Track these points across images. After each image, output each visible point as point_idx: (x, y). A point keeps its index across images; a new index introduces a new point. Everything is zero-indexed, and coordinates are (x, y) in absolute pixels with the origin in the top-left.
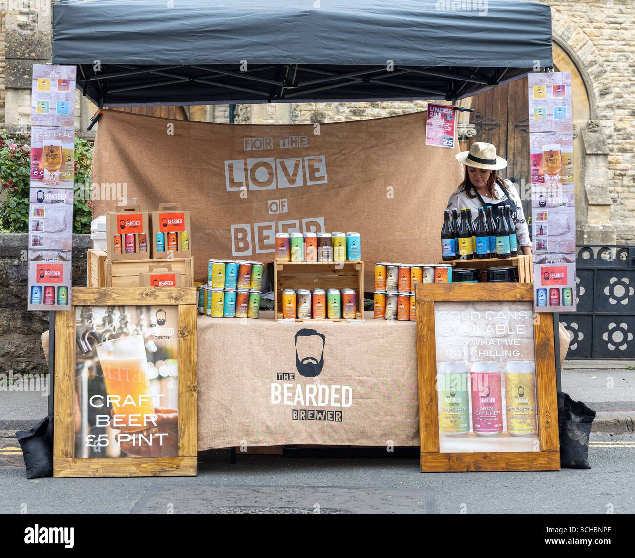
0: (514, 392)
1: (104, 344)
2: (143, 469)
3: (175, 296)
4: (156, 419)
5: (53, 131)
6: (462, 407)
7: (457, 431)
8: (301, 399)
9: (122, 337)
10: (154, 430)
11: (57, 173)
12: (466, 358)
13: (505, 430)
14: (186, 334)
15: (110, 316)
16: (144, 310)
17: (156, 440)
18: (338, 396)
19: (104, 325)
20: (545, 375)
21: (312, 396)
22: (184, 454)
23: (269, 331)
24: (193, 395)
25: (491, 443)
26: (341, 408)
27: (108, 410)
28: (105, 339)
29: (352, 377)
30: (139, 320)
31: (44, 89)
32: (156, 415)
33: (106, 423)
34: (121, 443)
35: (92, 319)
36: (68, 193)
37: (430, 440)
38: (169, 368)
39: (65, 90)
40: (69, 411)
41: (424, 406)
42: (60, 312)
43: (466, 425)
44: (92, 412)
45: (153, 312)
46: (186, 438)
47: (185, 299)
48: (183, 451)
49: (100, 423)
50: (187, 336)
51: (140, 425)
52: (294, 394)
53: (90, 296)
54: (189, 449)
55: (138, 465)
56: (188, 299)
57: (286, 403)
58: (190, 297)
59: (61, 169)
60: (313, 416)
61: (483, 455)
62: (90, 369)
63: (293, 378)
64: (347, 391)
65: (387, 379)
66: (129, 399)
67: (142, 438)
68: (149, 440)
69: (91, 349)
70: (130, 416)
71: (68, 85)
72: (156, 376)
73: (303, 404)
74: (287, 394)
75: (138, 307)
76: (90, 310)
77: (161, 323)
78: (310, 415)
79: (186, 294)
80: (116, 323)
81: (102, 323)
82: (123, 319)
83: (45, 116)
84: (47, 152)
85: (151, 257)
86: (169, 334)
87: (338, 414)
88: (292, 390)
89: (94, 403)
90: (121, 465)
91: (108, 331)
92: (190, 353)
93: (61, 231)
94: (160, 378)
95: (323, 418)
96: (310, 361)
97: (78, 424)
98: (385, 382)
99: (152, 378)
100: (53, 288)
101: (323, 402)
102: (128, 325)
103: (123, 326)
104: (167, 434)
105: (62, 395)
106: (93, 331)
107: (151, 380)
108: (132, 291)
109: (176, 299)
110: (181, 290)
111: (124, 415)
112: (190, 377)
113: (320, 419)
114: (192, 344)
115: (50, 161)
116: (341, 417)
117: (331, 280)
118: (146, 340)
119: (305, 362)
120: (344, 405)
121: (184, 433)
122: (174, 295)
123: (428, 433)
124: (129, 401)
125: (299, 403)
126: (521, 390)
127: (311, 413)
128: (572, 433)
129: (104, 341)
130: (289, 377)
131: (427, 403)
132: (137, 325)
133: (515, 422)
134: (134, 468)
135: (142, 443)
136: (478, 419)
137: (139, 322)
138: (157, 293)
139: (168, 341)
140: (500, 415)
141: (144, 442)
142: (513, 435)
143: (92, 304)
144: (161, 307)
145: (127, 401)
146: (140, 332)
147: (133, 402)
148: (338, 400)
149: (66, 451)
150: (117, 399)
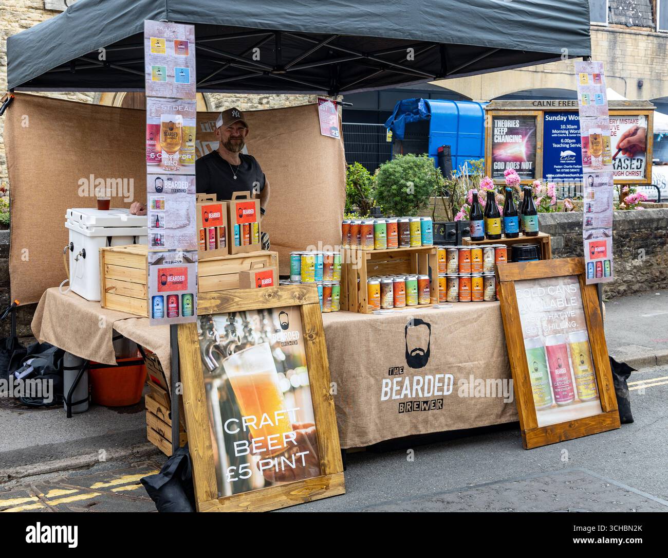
0: (578, 360)
1: (230, 358)
2: (293, 497)
3: (298, 296)
4: (295, 437)
5: (172, 104)
6: (544, 381)
7: (545, 404)
8: (408, 392)
9: (248, 347)
10: (295, 449)
11: (177, 156)
12: (540, 333)
13: (576, 397)
14: (314, 336)
15: (232, 324)
16: (266, 314)
17: (299, 460)
18: (441, 385)
19: (227, 335)
20: (599, 342)
21: (419, 387)
22: (331, 472)
23: (384, 325)
24: (330, 404)
25: (569, 411)
26: (443, 396)
27: (245, 435)
28: (231, 352)
29: (454, 365)
30: (263, 326)
31: (159, 52)
32: (294, 433)
33: (245, 450)
34: (264, 470)
35: (214, 329)
36: (189, 180)
37: (530, 417)
38: (300, 376)
39: (183, 54)
40: (207, 444)
41: (521, 385)
42: (182, 325)
43: (549, 397)
44: (229, 439)
45: (276, 315)
46: (330, 453)
47: (308, 297)
48: (329, 468)
49: (239, 451)
50: (315, 338)
51: (280, 447)
52: (402, 387)
53: (211, 303)
54: (335, 465)
55: (287, 493)
56: (311, 297)
57: (394, 397)
58: (312, 295)
59: (181, 151)
60: (419, 407)
61: (569, 424)
62: (219, 389)
63: (403, 371)
64: (449, 378)
65: (480, 362)
66: (265, 418)
67: (284, 461)
68: (291, 462)
69: (217, 365)
70: (269, 437)
71: (187, 47)
72: (288, 388)
73: (409, 396)
74: (396, 388)
75: (260, 311)
76: (210, 319)
77: (285, 327)
78: (415, 406)
79: (308, 292)
80: (240, 332)
81: (225, 333)
82: (246, 326)
83: (162, 85)
84: (165, 129)
85: (230, 253)
86: (294, 339)
87: (439, 402)
88: (401, 384)
89: (229, 429)
90: (271, 497)
91: (232, 342)
92: (321, 358)
93: (184, 226)
94: (293, 389)
95: (427, 409)
96: (418, 352)
97: (216, 457)
98: (479, 366)
99: (284, 391)
100: (177, 296)
101: (429, 392)
102: (253, 332)
103: (247, 334)
104: (308, 452)
105: (197, 424)
106: (217, 344)
107: (284, 394)
108: (255, 293)
109: (300, 298)
110: (303, 288)
111: (263, 438)
112: (324, 385)
113: (425, 410)
114: (322, 347)
115: (169, 141)
116: (442, 405)
117: (389, 266)
118: (273, 348)
119: (414, 354)
120: (446, 393)
121: (328, 448)
122: (297, 294)
123: (528, 411)
124: (265, 420)
125: (406, 395)
126: (582, 358)
127: (417, 405)
128: (621, 392)
129: (230, 354)
130: (399, 371)
131: (523, 381)
132: (261, 332)
133: (582, 388)
134: (284, 498)
135: (285, 467)
136: (557, 390)
137: (263, 328)
138: (279, 293)
139: (295, 346)
140: (571, 384)
141: (287, 466)
142: (582, 401)
143: (215, 312)
144: (283, 310)
145: (264, 421)
146: (266, 340)
147: (270, 422)
148: (441, 389)
149: (211, 492)
150: (252, 420)
